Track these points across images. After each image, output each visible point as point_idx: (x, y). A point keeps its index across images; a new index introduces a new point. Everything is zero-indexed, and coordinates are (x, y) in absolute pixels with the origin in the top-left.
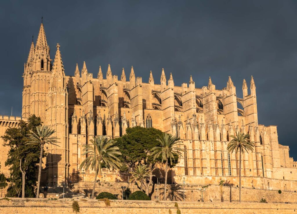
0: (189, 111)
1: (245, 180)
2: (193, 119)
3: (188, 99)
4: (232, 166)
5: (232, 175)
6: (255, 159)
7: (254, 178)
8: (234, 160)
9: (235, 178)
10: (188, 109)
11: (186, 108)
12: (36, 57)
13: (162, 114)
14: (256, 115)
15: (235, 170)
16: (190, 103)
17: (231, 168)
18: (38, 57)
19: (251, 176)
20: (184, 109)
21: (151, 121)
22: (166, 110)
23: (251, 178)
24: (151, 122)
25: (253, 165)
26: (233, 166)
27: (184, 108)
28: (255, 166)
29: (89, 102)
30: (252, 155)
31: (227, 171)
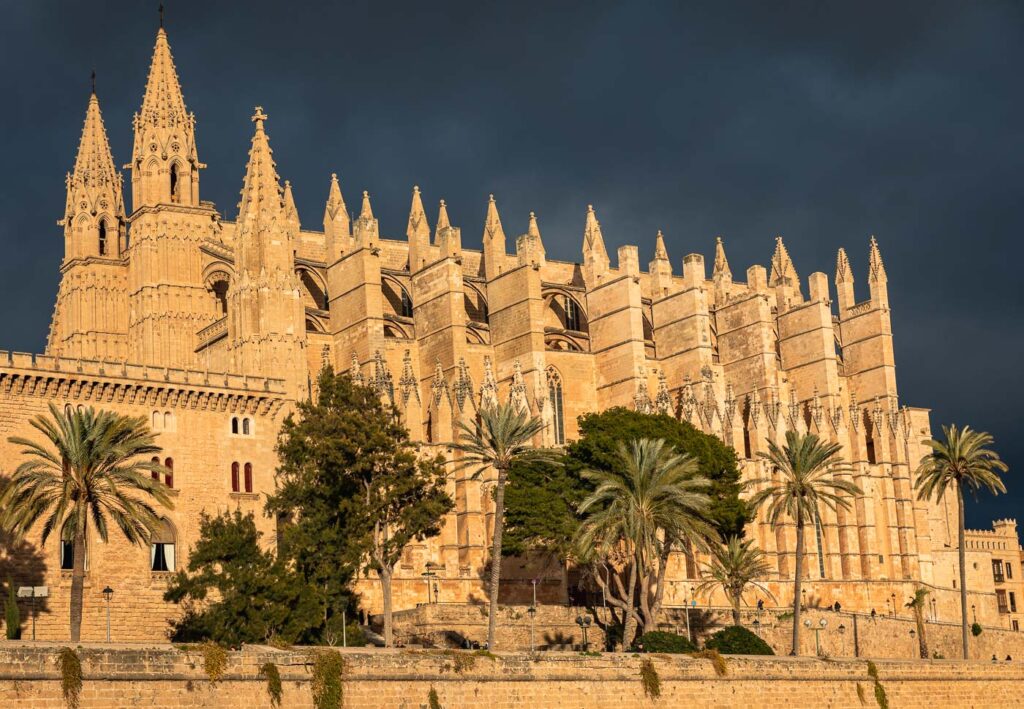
0: (687, 358)
1: (866, 592)
2: (704, 385)
3: (682, 316)
4: (827, 545)
5: (827, 577)
6: (893, 521)
7: (895, 587)
8: (833, 525)
9: (837, 587)
10: (682, 349)
11: (670, 347)
12: (148, 154)
13: (594, 365)
14: (890, 372)
15: (837, 560)
16: (688, 331)
17: (824, 552)
18: (158, 154)
19: (884, 580)
20: (663, 349)
21: (559, 389)
22: (611, 354)
23: (884, 587)
24: (559, 395)
25: (889, 540)
26: (831, 545)
27: (660, 347)
28: (896, 544)
29: (370, 323)
30: (886, 508)
31: (812, 561)
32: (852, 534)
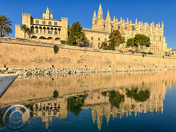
3: (144, 28)
10: (144, 31)
15: (156, 49)
18: (100, 14)
24: (132, 35)
25: (161, 48)
32: (157, 47)
